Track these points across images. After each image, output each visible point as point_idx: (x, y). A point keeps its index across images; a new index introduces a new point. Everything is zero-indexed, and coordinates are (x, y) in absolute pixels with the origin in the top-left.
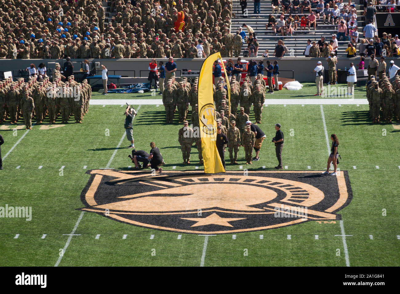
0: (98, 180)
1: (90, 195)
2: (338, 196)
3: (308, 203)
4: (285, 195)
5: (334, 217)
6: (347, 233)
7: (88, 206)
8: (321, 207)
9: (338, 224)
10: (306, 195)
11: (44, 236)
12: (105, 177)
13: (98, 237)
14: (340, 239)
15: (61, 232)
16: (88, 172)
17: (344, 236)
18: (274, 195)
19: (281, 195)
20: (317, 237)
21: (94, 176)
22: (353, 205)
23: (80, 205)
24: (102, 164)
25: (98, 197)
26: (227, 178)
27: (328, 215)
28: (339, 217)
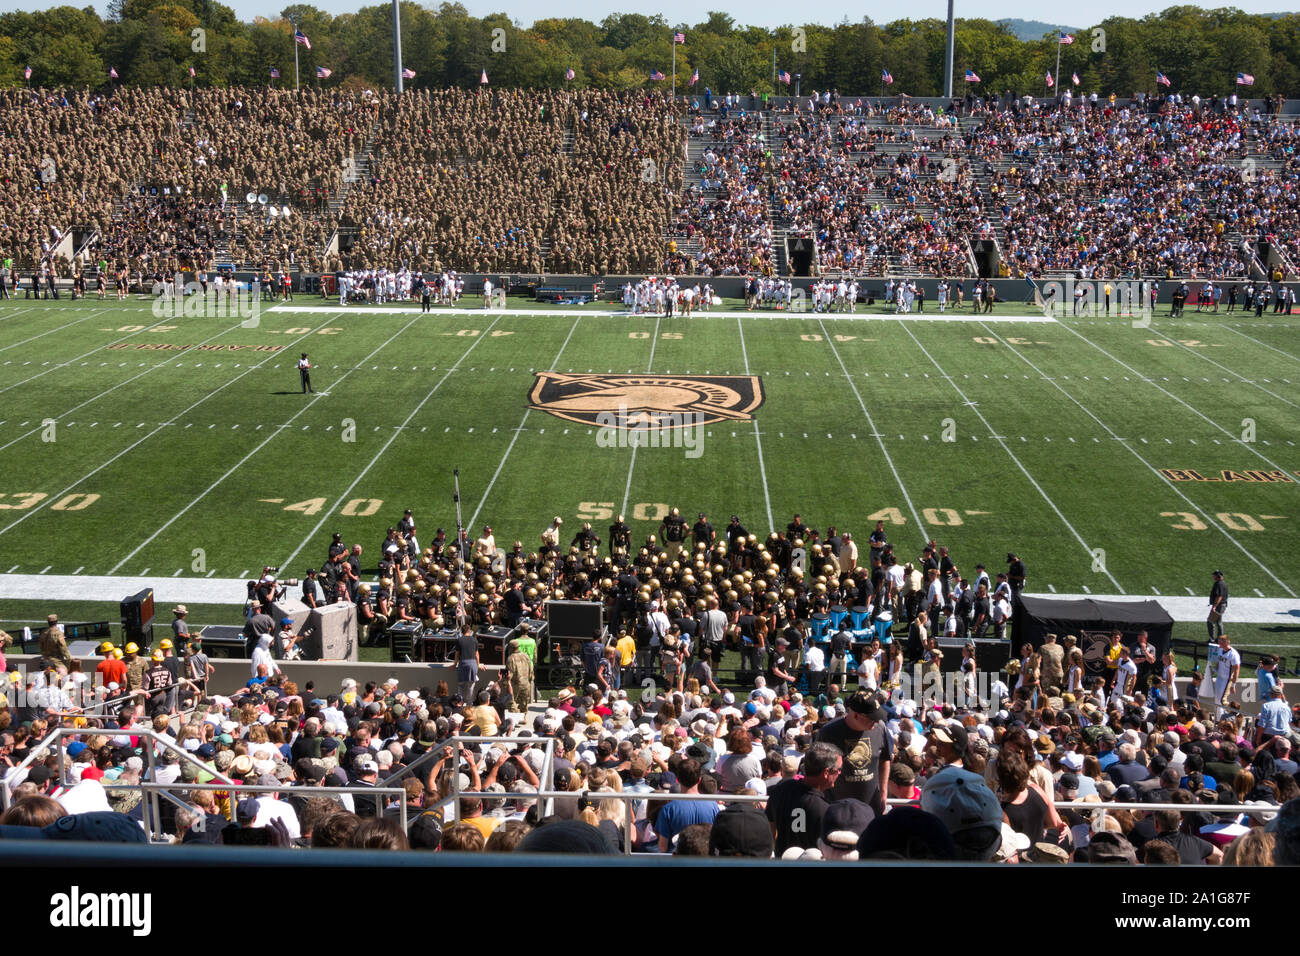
0: (542, 381)
1: (535, 395)
2: (752, 398)
3: (726, 404)
4: (706, 397)
5: (749, 416)
6: (760, 431)
7: (534, 405)
8: (738, 407)
9: (752, 424)
10: (725, 397)
11: (495, 431)
12: (550, 380)
13: (542, 431)
14: (754, 437)
15: (510, 426)
16: (534, 374)
17: (757, 433)
18: (698, 396)
19: (703, 397)
20: (734, 434)
21: (539, 377)
22: (765, 406)
23: (527, 403)
24: (547, 367)
25: (542, 396)
26: (656, 381)
27: (744, 415)
28: (753, 417)
